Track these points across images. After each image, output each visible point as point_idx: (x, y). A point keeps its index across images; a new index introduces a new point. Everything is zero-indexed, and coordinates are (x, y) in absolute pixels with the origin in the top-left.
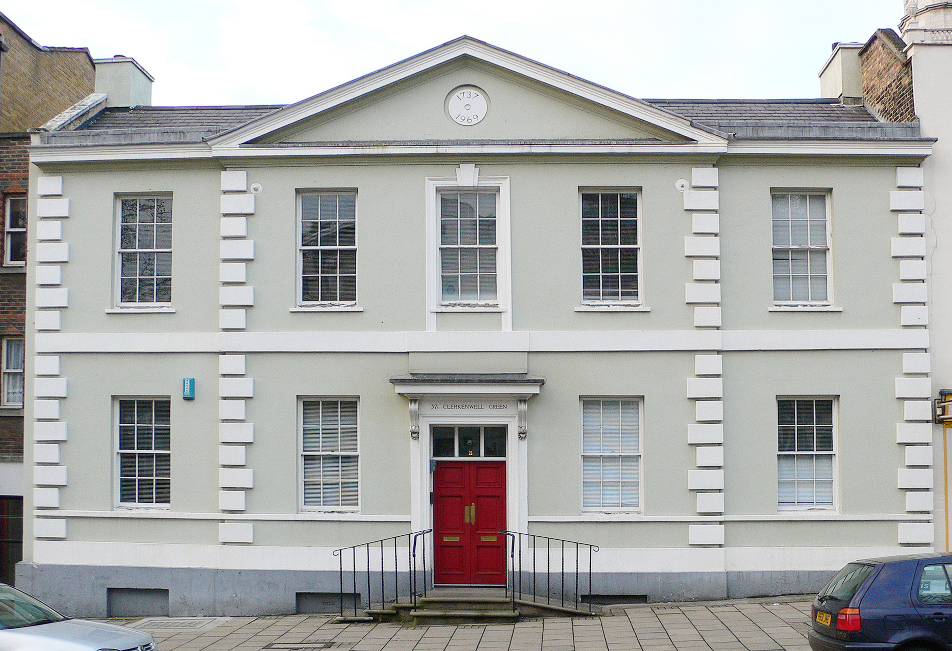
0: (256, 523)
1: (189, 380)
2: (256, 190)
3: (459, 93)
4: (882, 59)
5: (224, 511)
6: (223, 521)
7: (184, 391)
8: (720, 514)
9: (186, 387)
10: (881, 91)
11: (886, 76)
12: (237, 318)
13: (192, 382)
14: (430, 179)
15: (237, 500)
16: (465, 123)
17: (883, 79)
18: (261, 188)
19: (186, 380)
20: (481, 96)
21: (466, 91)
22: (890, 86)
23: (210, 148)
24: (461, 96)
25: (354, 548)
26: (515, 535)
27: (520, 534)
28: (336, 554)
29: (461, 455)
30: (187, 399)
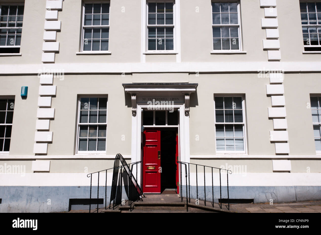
0: (52, 161)
1: (24, 87)
5: (36, 154)
6: (35, 160)
7: (22, 93)
8: (287, 154)
9: (23, 90)
12: (50, 57)
13: (26, 88)
15: (42, 148)
19: (23, 87)
25: (99, 172)
26: (186, 164)
27: (189, 164)
28: (89, 176)
29: (156, 124)
30: (24, 97)
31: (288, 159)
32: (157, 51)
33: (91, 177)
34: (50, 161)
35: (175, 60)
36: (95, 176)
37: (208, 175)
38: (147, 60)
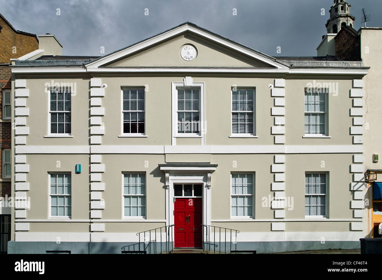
0: (106, 223)
4: (346, 38)
5: (93, 219)
6: (93, 222)
7: (77, 170)
8: (283, 218)
9: (77, 168)
10: (345, 51)
11: (347, 45)
13: (80, 166)
14: (174, 83)
16: (187, 60)
17: (346, 46)
18: (106, 85)
19: (77, 165)
20: (194, 49)
21: (188, 46)
22: (349, 48)
23: (86, 68)
24: (186, 48)
25: (145, 232)
26: (207, 226)
27: (209, 226)
28: (137, 234)
29: (185, 195)
30: (78, 173)
31: (284, 222)
33: (139, 235)
34: (104, 224)
35: (200, 143)
37: (223, 234)
38: (178, 143)
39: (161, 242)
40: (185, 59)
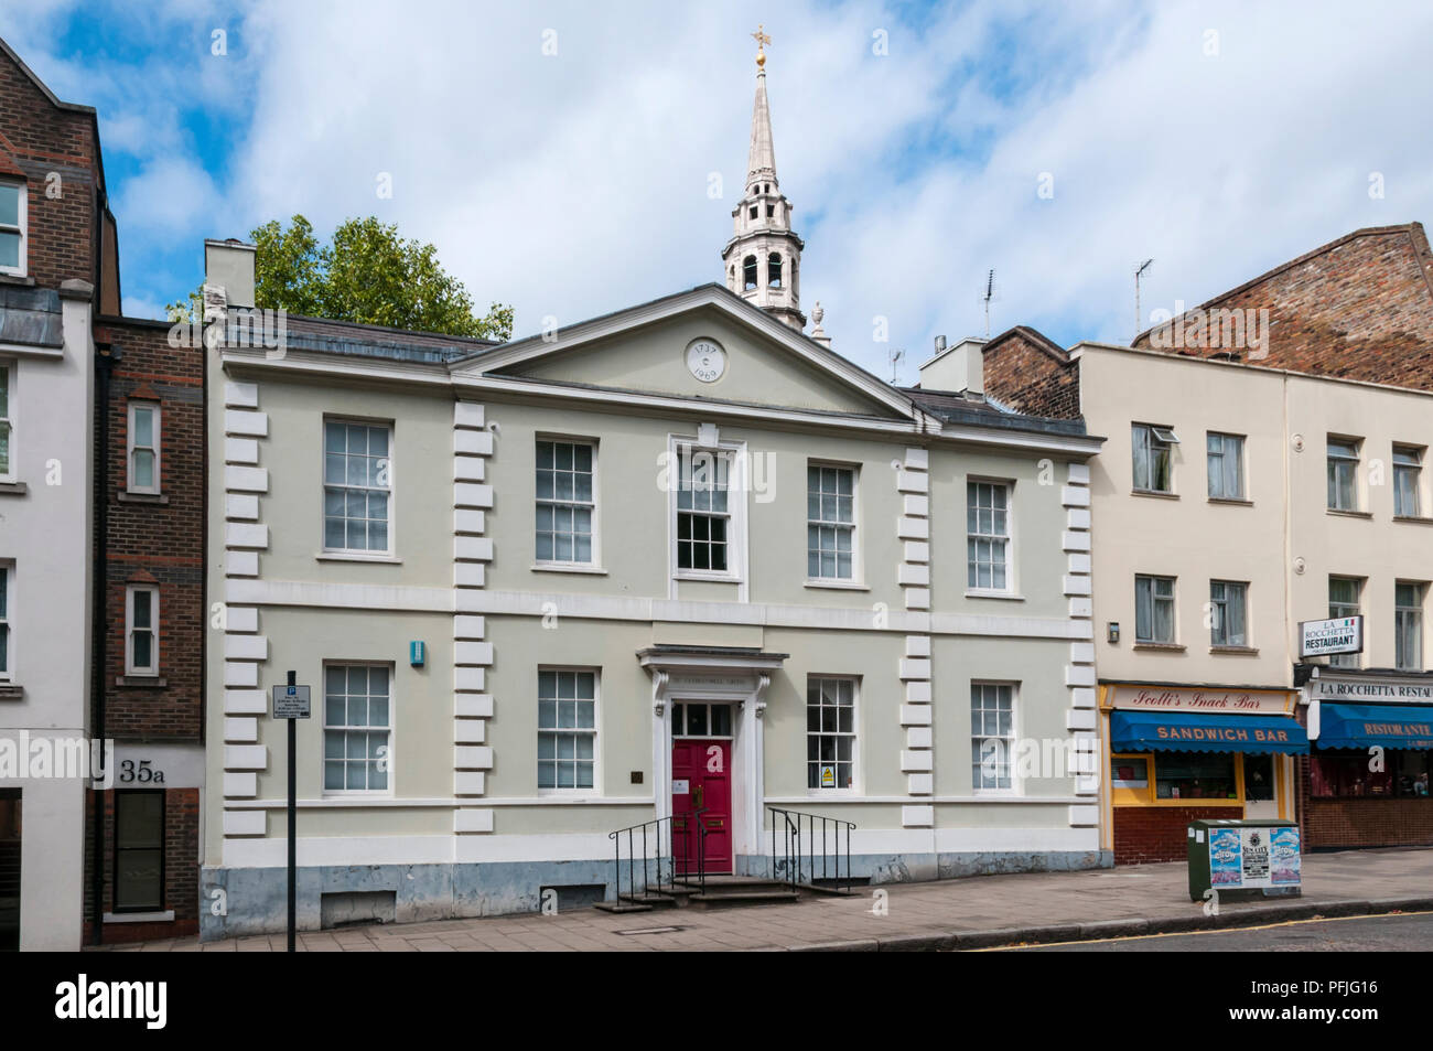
0: (497, 811)
1: (419, 644)
2: (493, 428)
3: (697, 345)
5: (459, 797)
6: (458, 807)
7: (413, 657)
9: (415, 652)
12: (475, 574)
13: (423, 646)
14: (673, 436)
15: (475, 783)
16: (703, 379)
18: (498, 427)
19: (416, 644)
20: (718, 352)
21: (705, 343)
22: (1037, 384)
23: (449, 374)
24: (699, 348)
25: (630, 829)
29: (689, 733)
30: (418, 666)
31: (929, 804)
32: (694, 573)
33: (616, 839)
34: (491, 811)
35: (736, 597)
36: (623, 837)
38: (681, 595)
39: (659, 859)
40: (697, 375)
